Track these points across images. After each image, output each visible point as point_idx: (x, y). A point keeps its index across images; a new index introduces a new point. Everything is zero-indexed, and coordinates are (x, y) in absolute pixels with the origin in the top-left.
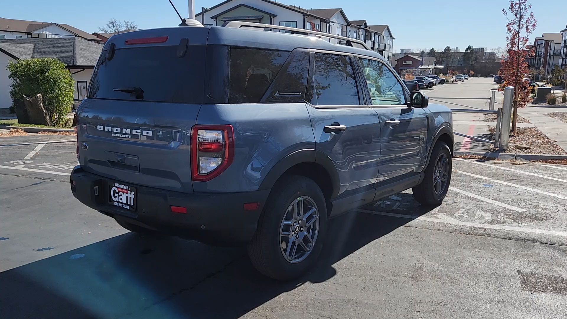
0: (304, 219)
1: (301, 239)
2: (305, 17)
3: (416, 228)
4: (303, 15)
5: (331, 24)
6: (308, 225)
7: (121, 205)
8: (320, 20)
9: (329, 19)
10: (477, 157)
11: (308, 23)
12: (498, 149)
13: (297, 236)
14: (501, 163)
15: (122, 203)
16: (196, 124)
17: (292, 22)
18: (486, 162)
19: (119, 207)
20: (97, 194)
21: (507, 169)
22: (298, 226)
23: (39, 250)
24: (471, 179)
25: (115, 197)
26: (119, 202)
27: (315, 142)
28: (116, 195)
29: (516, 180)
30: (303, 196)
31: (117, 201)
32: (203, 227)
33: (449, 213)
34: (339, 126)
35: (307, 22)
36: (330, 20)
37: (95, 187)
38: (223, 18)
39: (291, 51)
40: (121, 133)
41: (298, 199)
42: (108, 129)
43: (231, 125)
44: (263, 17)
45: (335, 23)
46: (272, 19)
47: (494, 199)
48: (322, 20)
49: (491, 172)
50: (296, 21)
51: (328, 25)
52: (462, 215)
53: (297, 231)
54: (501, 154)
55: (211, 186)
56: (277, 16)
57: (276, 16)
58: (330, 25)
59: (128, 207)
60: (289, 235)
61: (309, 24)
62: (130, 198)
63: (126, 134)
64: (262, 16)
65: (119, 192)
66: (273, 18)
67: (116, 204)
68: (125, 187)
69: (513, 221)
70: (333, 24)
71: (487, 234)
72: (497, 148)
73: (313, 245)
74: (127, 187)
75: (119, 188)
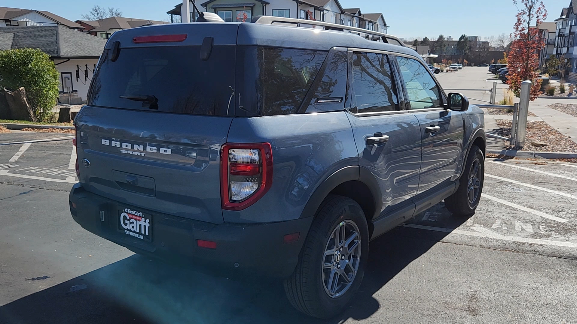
0: (346, 246)
1: (343, 269)
2: (298, 5)
3: (456, 244)
4: (296, 3)
5: (325, 12)
6: (349, 252)
7: (133, 234)
8: (313, 8)
9: (323, 7)
10: (494, 155)
11: (301, 11)
13: (339, 266)
14: (523, 163)
15: (134, 232)
16: (227, 142)
17: (285, 10)
18: (505, 161)
19: (130, 236)
20: (103, 220)
21: (531, 170)
22: (339, 255)
23: (33, 279)
24: (497, 183)
25: (126, 224)
26: (130, 230)
27: (358, 157)
28: (127, 222)
29: (544, 183)
30: (346, 221)
31: (127, 230)
32: (237, 265)
33: (487, 225)
34: (382, 136)
35: (301, 10)
36: (324, 8)
37: (101, 212)
38: (213, 5)
39: (329, 51)
40: (132, 149)
41: (341, 224)
42: (116, 144)
43: (268, 143)
44: (255, 5)
45: (329, 11)
46: (264, 7)
47: (529, 207)
48: (316, 8)
49: (516, 174)
50: (290, 9)
51: (322, 13)
52: (501, 227)
53: (338, 260)
54: (519, 153)
55: (246, 215)
56: (269, 3)
57: (268, 3)
58: (324, 13)
59: (141, 237)
60: (330, 266)
61: (302, 12)
62: (145, 226)
63: (138, 151)
64: (254, 3)
65: (130, 218)
66: (265, 5)
67: (127, 232)
68: (138, 214)
69: (557, 233)
70: (327, 12)
71: (535, 251)
72: (513, 145)
73: (355, 274)
74: (141, 214)
75: (130, 214)
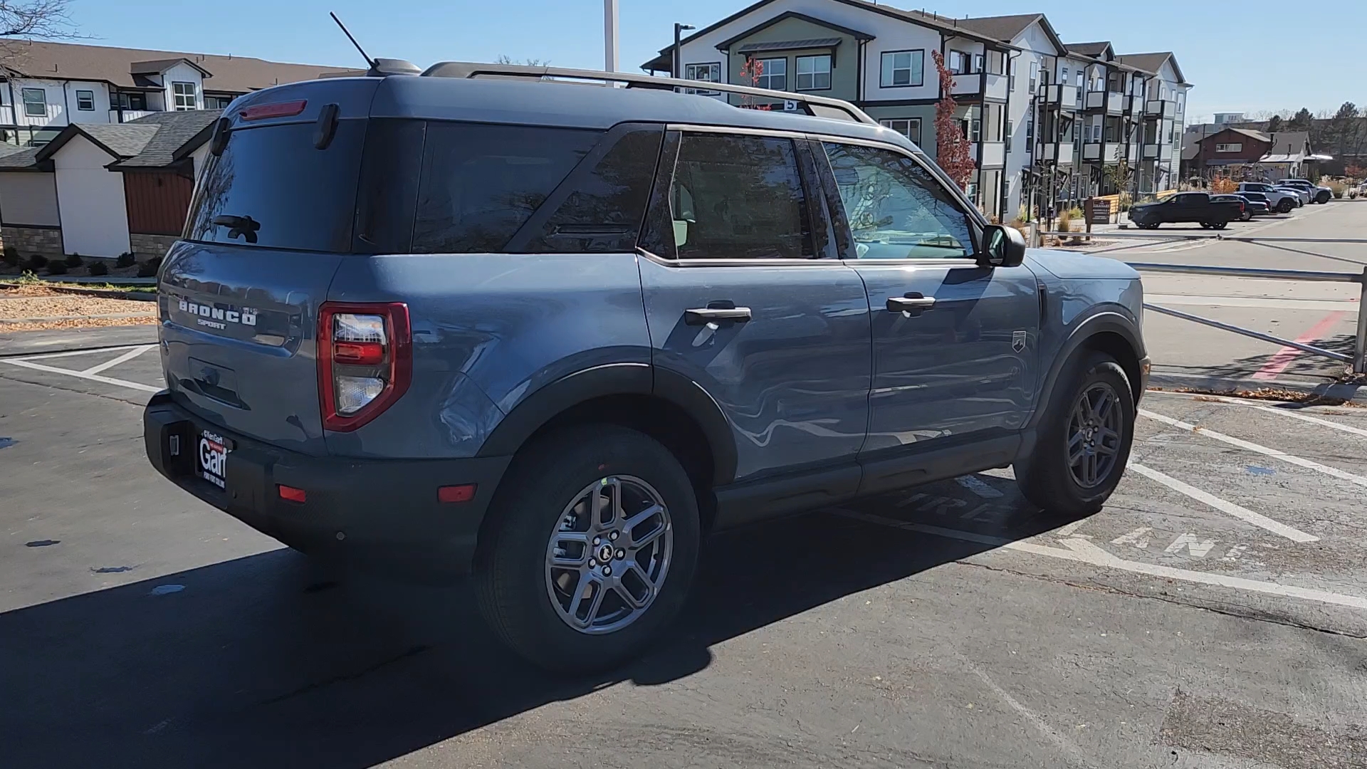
0: (627, 530)
1: (617, 578)
2: (945, 39)
3: (988, 568)
4: (940, 34)
5: (1012, 53)
6: (641, 544)
7: (213, 479)
8: (983, 44)
9: (1009, 42)
10: (1291, 395)
11: (952, 53)
12: (1363, 375)
13: (608, 570)
14: (1346, 414)
15: (215, 474)
16: (327, 301)
17: (912, 52)
18: (1303, 409)
19: (210, 482)
20: (177, 453)
21: (1344, 428)
23: (103, 570)
24: (1223, 452)
25: (206, 461)
26: (211, 472)
27: (650, 346)
28: (208, 456)
29: (1350, 458)
30: (618, 476)
31: (208, 471)
32: (340, 536)
33: (1100, 539)
34: (734, 308)
35: (952, 50)
36: (1010, 44)
37: (171, 437)
38: (745, 47)
39: (607, 130)
40: (210, 318)
41: (604, 481)
42: (193, 309)
43: (405, 305)
44: (840, 43)
45: (1023, 52)
46: (863, 46)
47: (1250, 508)
48: (989, 46)
49: (1296, 435)
50: (923, 50)
51: (1005, 56)
52: (1134, 542)
54: (1363, 391)
56: (875, 38)
57: (873, 38)
58: (1011, 56)
59: (223, 485)
60: (579, 566)
61: (955, 56)
63: (217, 320)
64: (838, 39)
65: (212, 449)
66: (865, 43)
67: (207, 476)
68: (219, 440)
69: (1262, 564)
70: (1019, 53)
71: (1166, 594)
72: (1361, 372)
73: (655, 593)
74: (222, 439)
75: (210, 440)
